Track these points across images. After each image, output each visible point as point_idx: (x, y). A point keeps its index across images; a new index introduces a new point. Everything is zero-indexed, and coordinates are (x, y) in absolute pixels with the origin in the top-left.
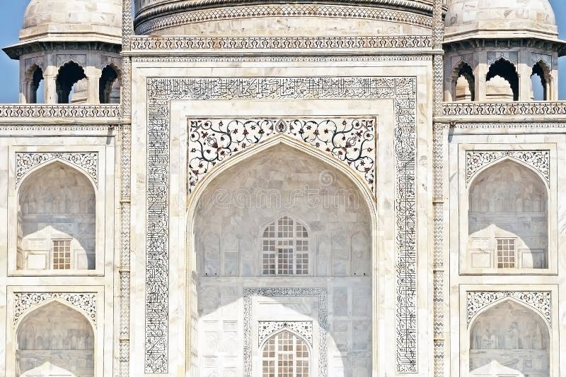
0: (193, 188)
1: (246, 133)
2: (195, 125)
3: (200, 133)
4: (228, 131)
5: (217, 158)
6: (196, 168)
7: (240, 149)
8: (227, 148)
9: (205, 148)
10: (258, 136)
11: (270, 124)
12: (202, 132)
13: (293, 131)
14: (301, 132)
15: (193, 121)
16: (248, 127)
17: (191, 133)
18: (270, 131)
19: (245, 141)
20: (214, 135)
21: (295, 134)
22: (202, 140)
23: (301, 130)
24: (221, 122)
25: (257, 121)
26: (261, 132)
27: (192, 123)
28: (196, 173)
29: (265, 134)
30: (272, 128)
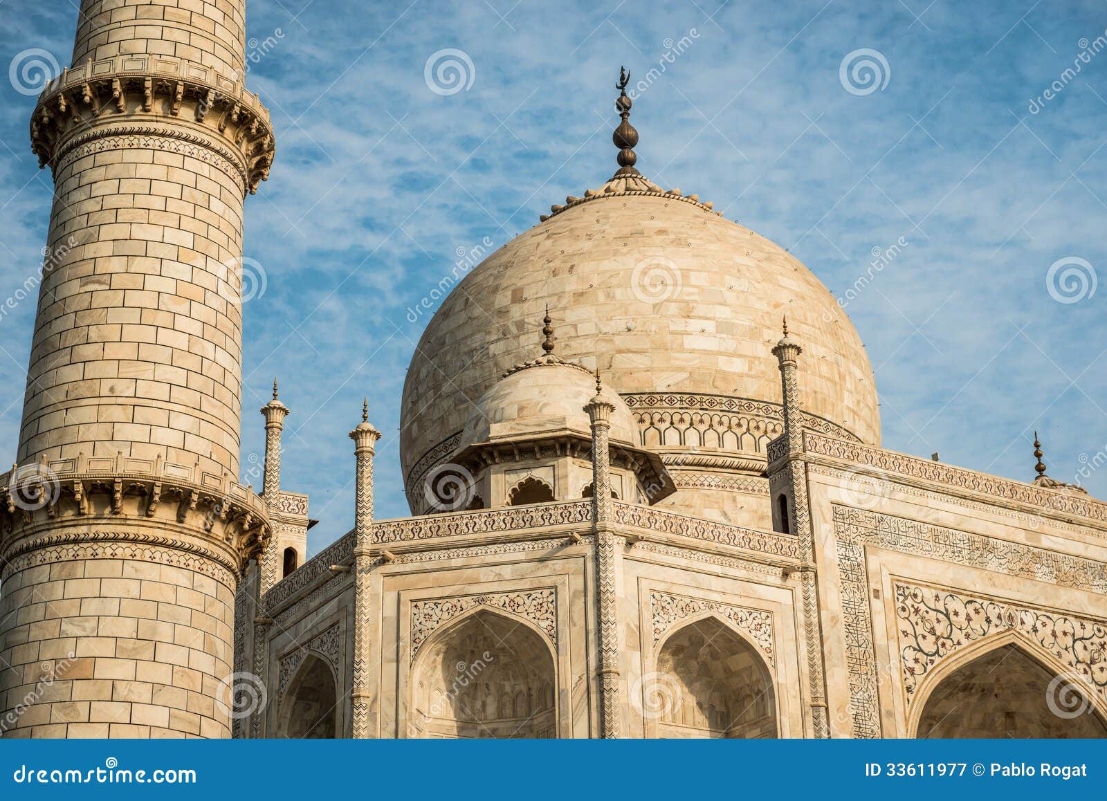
0: (911, 697)
1: (969, 619)
2: (901, 592)
3: (910, 606)
4: (946, 610)
5: (937, 652)
6: (911, 664)
7: (965, 642)
8: (949, 638)
9: (920, 630)
10: (985, 626)
11: (997, 611)
12: (913, 606)
13: (1024, 627)
14: (1035, 630)
15: (900, 584)
16: (971, 608)
17: (899, 605)
18: (998, 622)
19: (969, 630)
20: (927, 612)
21: (1028, 632)
22: (913, 618)
23: (1034, 626)
24: (937, 596)
25: (980, 601)
26: (988, 620)
27: (898, 587)
28: (912, 671)
29: (993, 623)
30: (999, 617)
